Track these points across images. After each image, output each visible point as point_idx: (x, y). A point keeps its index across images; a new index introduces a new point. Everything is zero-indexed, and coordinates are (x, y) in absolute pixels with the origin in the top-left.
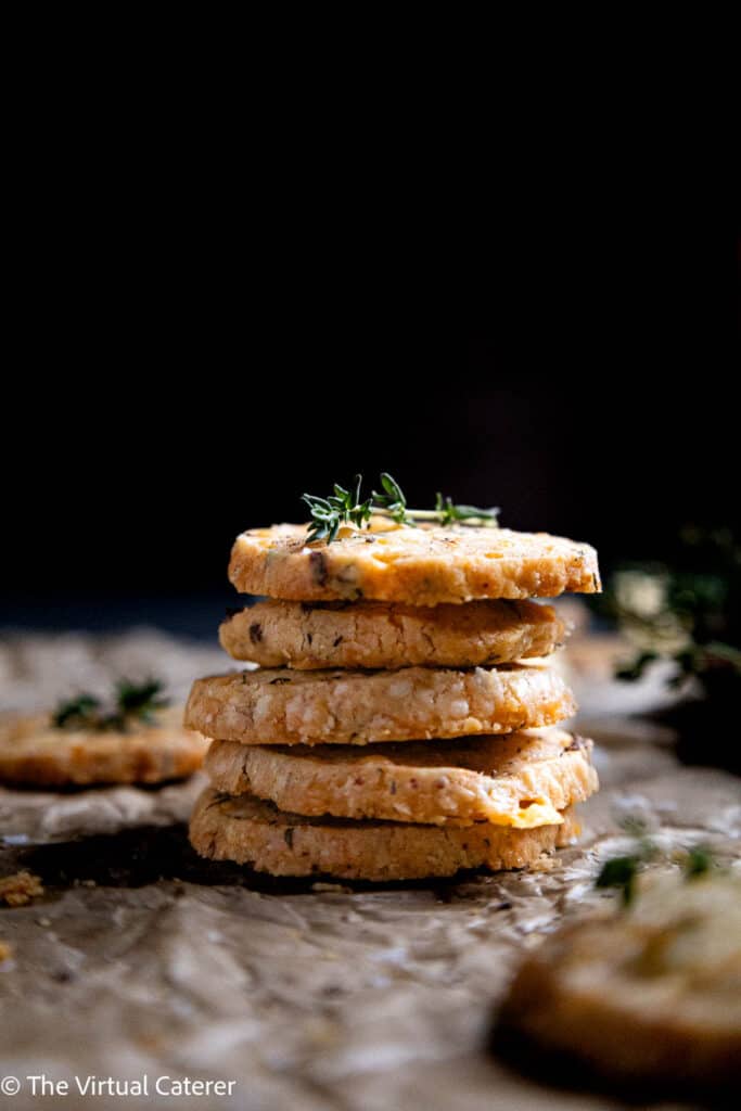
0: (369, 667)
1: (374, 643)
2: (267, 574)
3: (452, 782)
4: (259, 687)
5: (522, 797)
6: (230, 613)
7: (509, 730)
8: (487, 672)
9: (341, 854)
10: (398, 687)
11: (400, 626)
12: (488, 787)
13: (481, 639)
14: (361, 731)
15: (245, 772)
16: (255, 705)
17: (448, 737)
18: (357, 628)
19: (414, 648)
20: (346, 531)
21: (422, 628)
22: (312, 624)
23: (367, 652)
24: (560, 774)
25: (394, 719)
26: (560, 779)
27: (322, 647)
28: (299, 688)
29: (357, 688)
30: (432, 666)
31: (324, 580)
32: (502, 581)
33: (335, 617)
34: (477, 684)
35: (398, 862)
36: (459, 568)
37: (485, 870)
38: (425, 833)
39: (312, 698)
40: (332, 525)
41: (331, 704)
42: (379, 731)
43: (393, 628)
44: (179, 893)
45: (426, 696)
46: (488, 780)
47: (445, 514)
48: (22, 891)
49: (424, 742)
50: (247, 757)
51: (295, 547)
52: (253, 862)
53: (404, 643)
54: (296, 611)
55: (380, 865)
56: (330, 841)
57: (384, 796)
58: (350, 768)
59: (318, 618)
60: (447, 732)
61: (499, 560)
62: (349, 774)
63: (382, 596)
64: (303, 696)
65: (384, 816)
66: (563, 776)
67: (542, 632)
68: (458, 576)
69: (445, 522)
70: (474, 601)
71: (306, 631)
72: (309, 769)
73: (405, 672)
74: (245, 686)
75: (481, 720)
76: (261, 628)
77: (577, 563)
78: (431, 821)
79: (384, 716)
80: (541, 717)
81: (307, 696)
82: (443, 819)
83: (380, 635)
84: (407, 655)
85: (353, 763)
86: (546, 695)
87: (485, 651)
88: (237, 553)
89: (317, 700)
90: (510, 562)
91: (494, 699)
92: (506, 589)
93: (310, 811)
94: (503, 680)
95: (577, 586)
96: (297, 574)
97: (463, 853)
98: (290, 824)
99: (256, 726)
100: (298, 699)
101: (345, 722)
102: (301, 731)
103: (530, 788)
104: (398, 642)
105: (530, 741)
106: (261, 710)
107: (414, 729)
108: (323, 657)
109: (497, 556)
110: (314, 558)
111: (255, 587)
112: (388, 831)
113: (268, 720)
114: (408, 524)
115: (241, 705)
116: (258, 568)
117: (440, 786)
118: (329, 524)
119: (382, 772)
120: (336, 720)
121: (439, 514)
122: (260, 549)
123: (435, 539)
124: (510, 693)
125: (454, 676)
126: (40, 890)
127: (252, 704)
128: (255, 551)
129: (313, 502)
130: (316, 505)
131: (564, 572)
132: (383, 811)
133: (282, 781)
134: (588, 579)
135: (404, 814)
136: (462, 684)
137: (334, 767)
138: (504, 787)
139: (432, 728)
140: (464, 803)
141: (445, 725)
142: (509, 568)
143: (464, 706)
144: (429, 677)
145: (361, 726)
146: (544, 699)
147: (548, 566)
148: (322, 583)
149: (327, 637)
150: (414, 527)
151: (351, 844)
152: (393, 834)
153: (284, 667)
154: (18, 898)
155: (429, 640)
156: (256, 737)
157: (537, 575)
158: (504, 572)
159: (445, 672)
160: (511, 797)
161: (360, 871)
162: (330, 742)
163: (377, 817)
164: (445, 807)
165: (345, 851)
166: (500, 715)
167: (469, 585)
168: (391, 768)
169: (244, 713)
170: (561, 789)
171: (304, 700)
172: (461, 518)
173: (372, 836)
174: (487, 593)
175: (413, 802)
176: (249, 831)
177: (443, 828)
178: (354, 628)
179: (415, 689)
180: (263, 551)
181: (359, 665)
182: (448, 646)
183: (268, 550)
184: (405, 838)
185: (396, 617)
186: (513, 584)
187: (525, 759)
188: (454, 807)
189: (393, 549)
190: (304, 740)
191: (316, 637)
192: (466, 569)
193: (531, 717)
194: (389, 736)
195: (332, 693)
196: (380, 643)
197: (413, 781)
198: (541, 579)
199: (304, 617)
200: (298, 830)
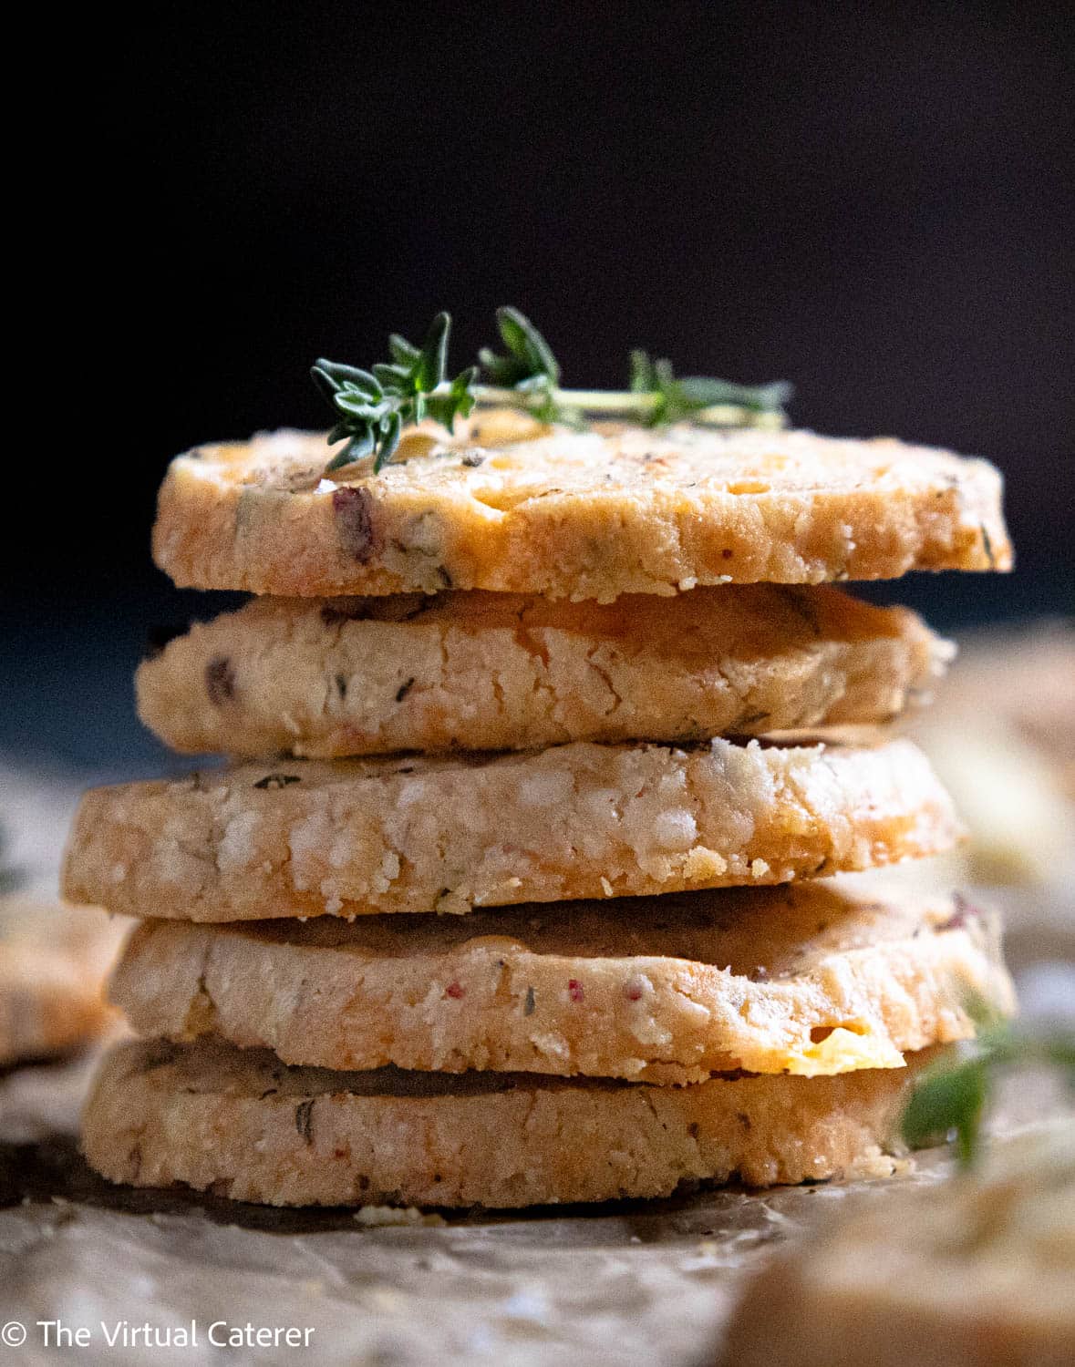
0: (474, 746)
1: (486, 690)
2: (240, 539)
3: (657, 986)
4: (228, 796)
5: (819, 1021)
6: (161, 637)
7: (789, 875)
8: (737, 749)
9: (420, 1152)
10: (539, 785)
11: (539, 651)
12: (736, 1004)
13: (723, 676)
14: (458, 884)
15: (203, 990)
16: (223, 834)
17: (649, 891)
18: (446, 658)
19: (574, 699)
20: (420, 446)
21: (590, 653)
22: (345, 654)
23: (469, 711)
24: (910, 973)
25: (533, 856)
26: (912, 984)
27: (370, 704)
28: (320, 795)
29: (448, 790)
30: (615, 739)
31: (364, 549)
32: (765, 545)
33: (398, 635)
34: (716, 775)
35: (544, 1166)
36: (665, 516)
37: (741, 1182)
38: (603, 1100)
39: (348, 814)
40: (385, 429)
41: (390, 827)
43: (526, 655)
45: (601, 803)
46: (742, 983)
47: (654, 399)
49: (599, 904)
50: (207, 956)
51: (303, 481)
52: (227, 1182)
53: (552, 690)
54: (310, 625)
55: (507, 1172)
56: (395, 1125)
57: (510, 1020)
58: (435, 963)
59: (359, 637)
60: (649, 880)
61: (757, 496)
62: (433, 976)
63: (497, 582)
64: (330, 814)
65: (510, 1066)
66: (918, 978)
67: (868, 661)
68: (663, 534)
69: (653, 420)
70: (701, 589)
71: (332, 669)
72: (346, 970)
73: (558, 753)
74: (198, 795)
75: (724, 854)
76: (231, 667)
77: (942, 503)
78: (615, 1071)
79: (508, 849)
80: (864, 848)
81: (338, 810)
82: (641, 1064)
83: (497, 672)
84: (558, 715)
85: (443, 953)
86: (878, 801)
87: (733, 701)
88: (172, 499)
89: (360, 818)
90: (782, 501)
91: (754, 807)
92: (773, 562)
93: (349, 1059)
94: (773, 766)
95: (944, 554)
96: (309, 540)
97: (691, 1143)
98: (306, 1093)
99: (226, 882)
100: (318, 821)
101: (422, 864)
102: (327, 886)
103: (838, 1002)
104: (537, 686)
105: (845, 909)
106: (237, 844)
107: (573, 877)
108: (373, 727)
110: (339, 502)
111: (214, 570)
112: (521, 1098)
113: (251, 867)
114: (568, 425)
115: (191, 836)
116: (220, 530)
117: (635, 996)
118: (376, 426)
119: (504, 968)
120: (402, 861)
121: (638, 399)
122: (224, 487)
123: (622, 456)
124: (789, 795)
125: (665, 759)
127: (215, 834)
128: (211, 491)
129: (340, 377)
130: (346, 384)
131: (911, 522)
132: (508, 1053)
133: (285, 1003)
134: (971, 538)
135: (559, 1058)
136: (681, 775)
137: (400, 964)
138: (779, 998)
139: (615, 873)
140: (687, 1032)
141: (644, 864)
142: (780, 514)
143: (686, 823)
144: (608, 762)
145: (459, 873)
146: (872, 808)
147: (872, 508)
148: (362, 559)
149: (380, 682)
150: (582, 430)
151: (442, 1128)
152: (533, 1101)
153: (288, 755)
155: (606, 678)
156: (226, 905)
157: (848, 531)
158: (768, 524)
159: (644, 750)
160: (793, 1018)
161: (462, 1185)
162: (389, 908)
163: (496, 1068)
164: (645, 1039)
165: (429, 1144)
166: (768, 841)
167: (687, 554)
168: (524, 958)
169: (197, 855)
170: (912, 1006)
171: (332, 820)
172: (690, 410)
173: (490, 1109)
174: (730, 572)
175: (574, 1034)
176: (216, 1114)
177: (643, 1086)
178: (439, 656)
179: (576, 789)
180: (232, 493)
181: (455, 741)
182: (648, 691)
183: (240, 488)
184: (561, 1112)
185: (532, 631)
186: (790, 551)
188: (663, 1038)
189: (523, 480)
190: (333, 907)
191: (355, 683)
192: (680, 519)
193: (839, 853)
195: (392, 801)
196: (498, 687)
197: (573, 985)
198: (855, 538)
199: (328, 639)
200: (324, 1105)
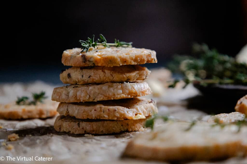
0: (97, 83)
2: (71, 60)
3: (118, 110)
4: (70, 89)
5: (136, 113)
6: (62, 71)
7: (133, 97)
8: (127, 83)
9: (92, 128)
10: (104, 87)
11: (104, 72)
12: (127, 111)
13: (125, 75)
14: (96, 98)
15: (67, 110)
16: (69, 93)
18: (94, 73)
20: (91, 49)
21: (110, 72)
22: (83, 73)
23: (97, 79)
25: (104, 95)
26: (146, 109)
27: (86, 78)
28: (80, 88)
29: (94, 88)
30: (113, 82)
32: (130, 60)
33: (89, 71)
34: (124, 86)
35: (105, 129)
36: (118, 57)
37: (128, 131)
38: (112, 122)
39: (83, 91)
40: (87, 48)
41: (88, 92)
42: (100, 98)
43: (103, 73)
44: (52, 136)
45: (111, 89)
46: (127, 109)
47: (117, 44)
48: (14, 137)
49: (111, 100)
50: (68, 106)
51: (78, 54)
52: (70, 131)
53: (106, 77)
54: (79, 70)
55: (101, 130)
56: (89, 125)
57: (101, 114)
59: (85, 71)
60: (117, 98)
61: (129, 55)
62: (93, 108)
63: (100, 65)
64: (81, 90)
65: (102, 118)
66: (147, 108)
67: (141, 73)
68: (118, 59)
69: (117, 46)
70: (122, 65)
71: (82, 75)
72: (83, 108)
73: (107, 84)
74: (67, 89)
75: (125, 95)
76: (70, 74)
77: (149, 55)
78: (113, 119)
79: (101, 94)
80: (141, 94)
82: (116, 118)
83: (100, 75)
84: (107, 79)
85: (94, 106)
86: (142, 88)
87: (126, 78)
89: (85, 91)
90: (131, 55)
91: (128, 90)
92: (131, 62)
93: (84, 118)
94: (131, 85)
95: (150, 61)
96: (78, 60)
97: (122, 127)
98: (79, 122)
99: (70, 98)
100: (80, 91)
101: (92, 96)
102: (81, 99)
103: (138, 111)
104: (104, 76)
105: (139, 101)
106: (71, 94)
107: (108, 97)
108: (86, 81)
109: (129, 54)
110: (82, 56)
111: (68, 64)
113: (73, 96)
114: (108, 47)
115: (66, 93)
116: (69, 59)
117: (115, 110)
118: (86, 47)
119: (101, 108)
120: (89, 96)
121: (116, 44)
122: (69, 54)
123: (114, 50)
124: (133, 88)
125: (119, 84)
126: (18, 137)
127: (68, 93)
129: (82, 42)
131: (146, 58)
132: (101, 117)
133: (76, 112)
134: (153, 59)
135: (107, 118)
136: (120, 86)
137: (89, 107)
138: (131, 111)
139: (113, 97)
140: (121, 115)
141: (116, 96)
142: (131, 57)
143: (121, 91)
144: (112, 85)
145: (96, 97)
146: (142, 89)
147: (141, 56)
148: (85, 62)
149: (87, 76)
150: (109, 48)
151: (94, 125)
152: (104, 122)
153: (77, 84)
154: (13, 139)
155: (112, 75)
156: (70, 101)
157: (139, 59)
158: (130, 58)
159: (116, 83)
160: (133, 113)
161: (96, 132)
162: (88, 101)
163: (100, 119)
164: (116, 115)
165: (92, 127)
166: (130, 93)
167: (121, 61)
168: (103, 107)
169: (67, 95)
170: (146, 111)
171: (81, 91)
172: (121, 45)
173: (99, 124)
174: (126, 63)
175: (109, 115)
176: (69, 124)
177: (116, 121)
179: (109, 88)
181: (95, 82)
182: (117, 77)
183: (71, 54)
184: (107, 124)
185: (104, 70)
186: (132, 61)
187: (138, 105)
188: (119, 115)
189: (103, 53)
190: (82, 101)
191: (84, 76)
192: (120, 57)
193: (138, 94)
194: (102, 99)
195: (88, 89)
196: (100, 76)
197: (108, 109)
198: (140, 60)
199: (81, 71)
200: (81, 123)
